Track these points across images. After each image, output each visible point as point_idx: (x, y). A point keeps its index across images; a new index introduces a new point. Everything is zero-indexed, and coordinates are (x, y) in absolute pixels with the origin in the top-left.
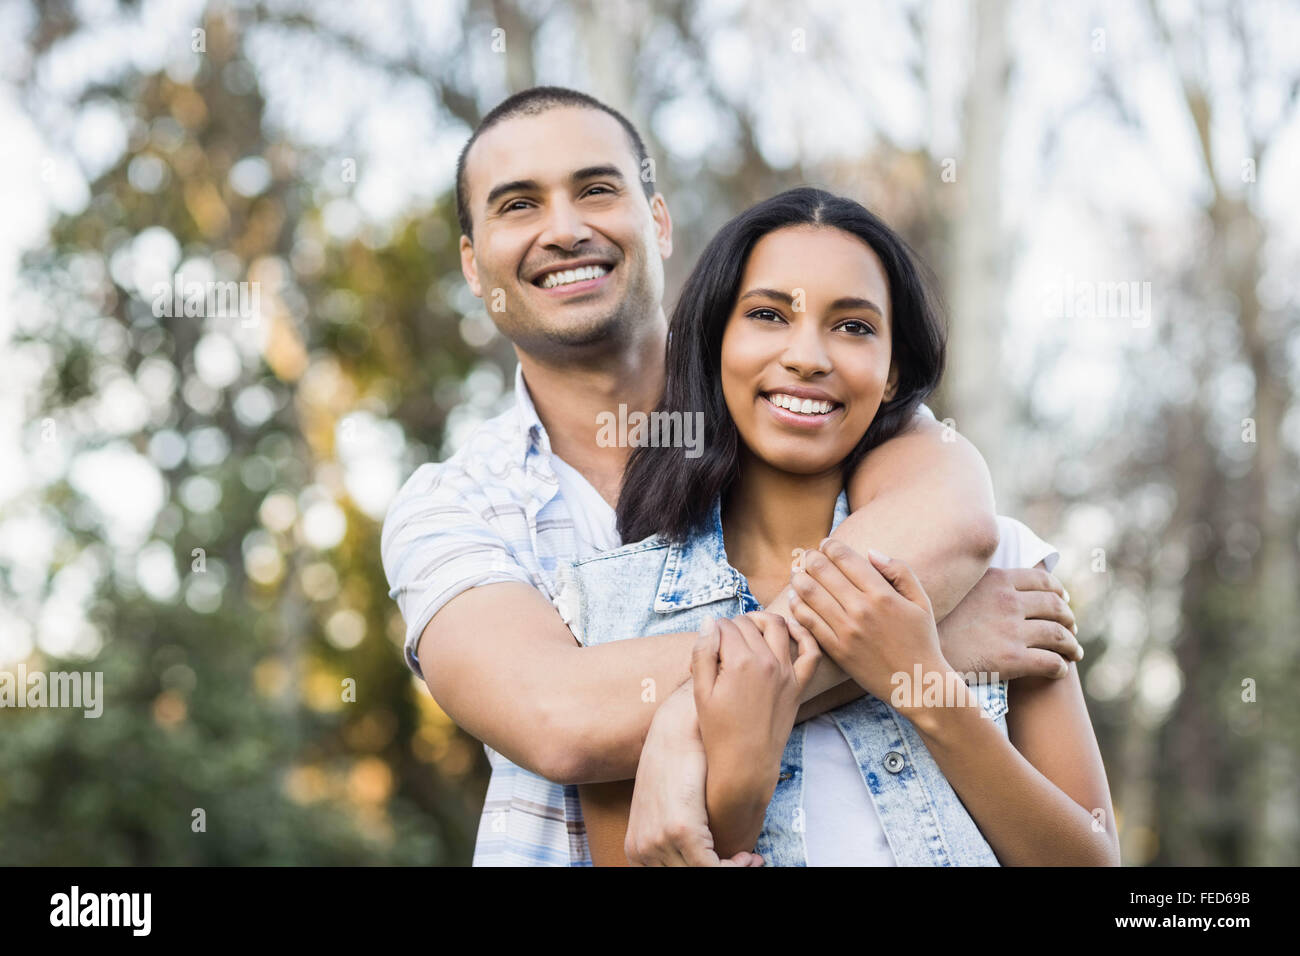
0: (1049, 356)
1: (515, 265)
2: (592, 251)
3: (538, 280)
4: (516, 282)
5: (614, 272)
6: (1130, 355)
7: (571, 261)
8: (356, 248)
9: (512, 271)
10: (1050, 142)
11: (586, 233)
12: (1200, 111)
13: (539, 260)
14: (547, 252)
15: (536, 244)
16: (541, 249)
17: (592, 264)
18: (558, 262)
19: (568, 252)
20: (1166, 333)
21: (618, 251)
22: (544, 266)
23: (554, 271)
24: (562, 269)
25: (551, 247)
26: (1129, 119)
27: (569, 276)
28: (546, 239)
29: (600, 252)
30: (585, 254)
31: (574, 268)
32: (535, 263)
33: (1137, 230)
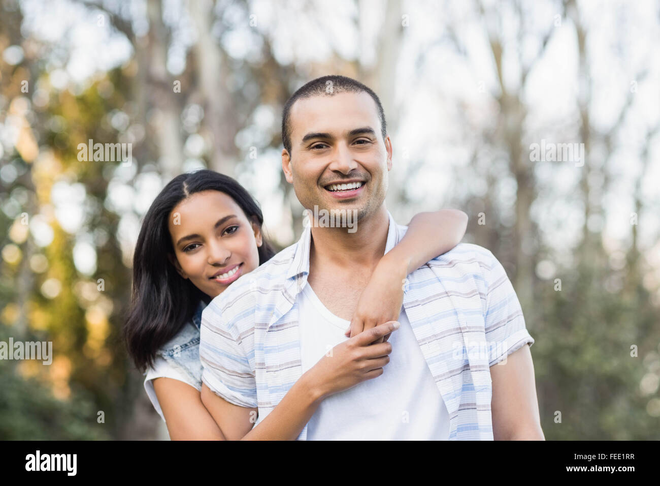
0: (414, 168)
1: (316, 178)
2: (357, 175)
3: (327, 187)
4: (316, 187)
5: (365, 186)
6: (455, 169)
7: (346, 180)
8: (66, 94)
9: (315, 181)
10: (421, 60)
11: (354, 165)
12: (497, 51)
13: (329, 177)
14: (334, 173)
15: (328, 168)
16: (332, 172)
17: (356, 182)
18: (339, 180)
19: (344, 175)
20: (474, 159)
21: (369, 175)
22: (331, 181)
23: (336, 184)
24: (341, 183)
25: (335, 171)
26: (461, 51)
27: (344, 187)
28: (334, 167)
29: (361, 176)
30: (353, 176)
31: (346, 183)
32: (327, 179)
33: (462, 107)
